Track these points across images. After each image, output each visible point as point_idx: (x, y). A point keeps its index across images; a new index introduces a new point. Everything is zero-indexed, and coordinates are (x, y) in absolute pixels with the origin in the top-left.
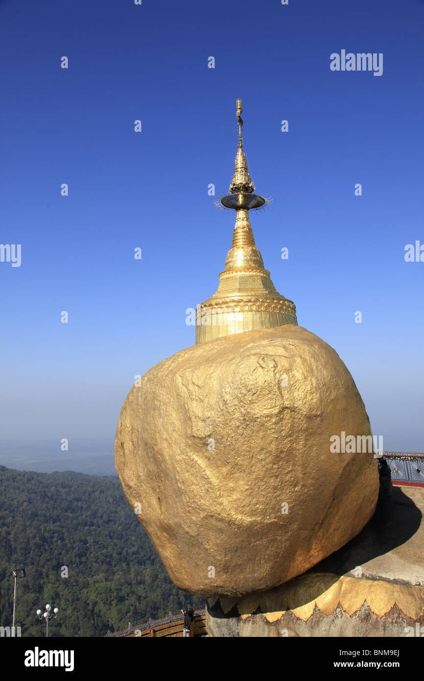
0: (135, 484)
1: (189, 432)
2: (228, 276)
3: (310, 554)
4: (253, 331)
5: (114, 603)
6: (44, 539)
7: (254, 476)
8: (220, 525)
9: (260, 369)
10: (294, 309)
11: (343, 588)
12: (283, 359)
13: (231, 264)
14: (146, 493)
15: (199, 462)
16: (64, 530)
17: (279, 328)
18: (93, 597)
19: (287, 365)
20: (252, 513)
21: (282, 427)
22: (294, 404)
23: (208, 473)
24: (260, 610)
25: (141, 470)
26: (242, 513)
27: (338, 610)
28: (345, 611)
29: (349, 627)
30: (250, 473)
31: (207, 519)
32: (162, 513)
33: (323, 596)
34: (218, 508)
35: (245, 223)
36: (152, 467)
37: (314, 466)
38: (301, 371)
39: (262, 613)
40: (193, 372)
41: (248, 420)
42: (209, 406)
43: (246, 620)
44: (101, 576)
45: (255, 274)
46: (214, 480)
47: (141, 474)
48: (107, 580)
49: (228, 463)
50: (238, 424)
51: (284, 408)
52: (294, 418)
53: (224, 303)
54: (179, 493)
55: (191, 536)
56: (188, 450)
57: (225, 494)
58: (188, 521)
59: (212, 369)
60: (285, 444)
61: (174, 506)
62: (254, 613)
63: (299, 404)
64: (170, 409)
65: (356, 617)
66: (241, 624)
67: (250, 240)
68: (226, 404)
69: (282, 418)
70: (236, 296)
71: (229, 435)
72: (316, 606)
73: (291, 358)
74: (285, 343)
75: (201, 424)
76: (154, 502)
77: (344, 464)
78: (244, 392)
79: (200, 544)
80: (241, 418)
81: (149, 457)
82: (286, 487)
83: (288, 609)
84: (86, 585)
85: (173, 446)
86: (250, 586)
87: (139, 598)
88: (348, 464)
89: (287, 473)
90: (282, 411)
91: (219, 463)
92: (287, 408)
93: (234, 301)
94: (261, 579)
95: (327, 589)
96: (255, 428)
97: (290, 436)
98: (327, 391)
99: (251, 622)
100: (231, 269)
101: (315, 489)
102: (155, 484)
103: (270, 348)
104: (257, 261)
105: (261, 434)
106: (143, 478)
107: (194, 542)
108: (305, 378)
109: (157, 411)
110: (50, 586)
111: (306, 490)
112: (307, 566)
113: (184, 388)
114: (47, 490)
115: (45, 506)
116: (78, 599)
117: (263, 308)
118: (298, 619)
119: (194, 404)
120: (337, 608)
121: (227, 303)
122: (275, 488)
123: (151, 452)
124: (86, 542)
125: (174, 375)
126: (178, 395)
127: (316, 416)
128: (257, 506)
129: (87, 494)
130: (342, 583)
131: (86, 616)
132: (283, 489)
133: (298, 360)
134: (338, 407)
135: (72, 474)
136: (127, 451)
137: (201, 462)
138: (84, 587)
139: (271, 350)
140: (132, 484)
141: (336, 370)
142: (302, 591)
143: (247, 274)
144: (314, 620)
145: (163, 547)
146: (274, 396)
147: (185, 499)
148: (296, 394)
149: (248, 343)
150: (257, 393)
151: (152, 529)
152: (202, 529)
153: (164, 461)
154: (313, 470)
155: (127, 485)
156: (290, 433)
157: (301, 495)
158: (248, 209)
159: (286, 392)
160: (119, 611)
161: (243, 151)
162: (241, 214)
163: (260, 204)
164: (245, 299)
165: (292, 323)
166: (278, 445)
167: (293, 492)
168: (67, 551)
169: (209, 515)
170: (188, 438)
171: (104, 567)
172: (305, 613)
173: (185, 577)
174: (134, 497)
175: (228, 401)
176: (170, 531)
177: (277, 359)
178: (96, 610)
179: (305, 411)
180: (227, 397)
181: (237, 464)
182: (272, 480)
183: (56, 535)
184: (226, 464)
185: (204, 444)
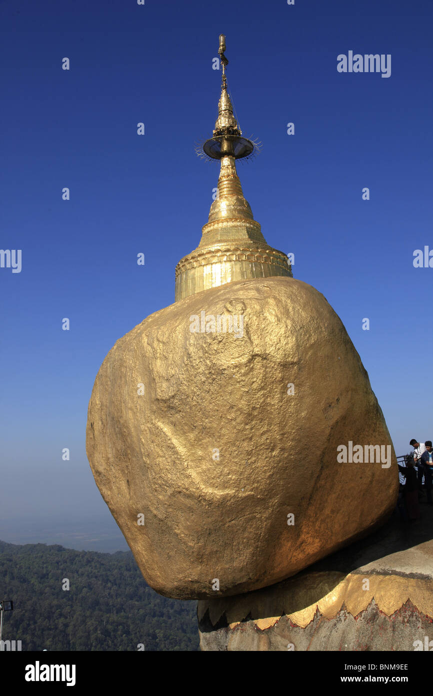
0: (105, 469)
1: (153, 395)
2: (209, 229)
3: (300, 540)
7: (224, 440)
8: (189, 502)
9: (227, 314)
11: (349, 587)
12: (253, 302)
13: (213, 216)
14: (115, 477)
15: (165, 429)
19: (258, 308)
20: (224, 485)
21: (253, 378)
22: (265, 350)
23: (174, 441)
24: (250, 617)
25: (109, 450)
26: (213, 485)
27: (342, 612)
28: (349, 613)
29: (353, 630)
30: (219, 437)
31: (174, 496)
32: (131, 498)
33: (326, 598)
34: (186, 482)
35: (231, 172)
36: (120, 444)
37: (294, 424)
38: (274, 313)
39: (253, 619)
40: (159, 328)
41: (215, 373)
42: (173, 362)
43: (234, 629)
45: (239, 224)
46: (182, 450)
47: (110, 456)
49: (195, 427)
50: (203, 379)
51: (254, 356)
52: (266, 367)
53: (200, 256)
54: (145, 468)
55: (159, 519)
56: (153, 417)
57: (194, 464)
58: (155, 502)
59: (178, 323)
60: (257, 399)
61: (142, 486)
62: (243, 621)
63: (271, 350)
64: (135, 374)
65: (361, 619)
66: (230, 634)
67: (236, 189)
68: (190, 357)
69: (252, 368)
71: (195, 393)
72: (317, 610)
73: (263, 299)
74: (260, 285)
75: (165, 384)
76: (124, 487)
78: (209, 341)
79: (169, 529)
80: (207, 372)
81: (116, 434)
82: (262, 452)
83: (283, 615)
85: (138, 414)
88: (337, 422)
89: (262, 434)
90: (252, 359)
91: (186, 428)
92: (257, 355)
93: (210, 252)
94: (241, 570)
95: (331, 590)
96: (223, 382)
97: (262, 388)
98: (305, 335)
99: (239, 631)
100: (212, 221)
101: (296, 453)
102: (124, 464)
103: (241, 292)
105: (230, 389)
106: (112, 460)
108: (279, 320)
109: (123, 379)
111: (286, 455)
113: (150, 348)
117: (244, 258)
118: (295, 626)
119: (159, 362)
120: (341, 610)
121: (202, 255)
122: (249, 453)
123: (118, 427)
125: (141, 335)
126: (144, 356)
127: (293, 363)
128: (230, 476)
130: (348, 581)
132: (258, 454)
133: (272, 302)
134: (320, 354)
136: (96, 433)
137: (167, 429)
139: (241, 294)
141: (317, 311)
142: (301, 594)
143: (230, 224)
144: (315, 626)
145: (135, 540)
146: (243, 343)
147: (151, 474)
148: (267, 339)
150: (223, 341)
152: (171, 510)
153: (129, 434)
154: (293, 429)
156: (262, 385)
157: (280, 461)
158: (234, 156)
159: (256, 337)
161: (227, 91)
162: (226, 162)
164: (224, 248)
166: (249, 401)
167: (271, 457)
169: (177, 491)
170: (152, 402)
172: (304, 619)
173: (159, 574)
174: (104, 485)
175: (193, 354)
177: (246, 302)
179: (278, 357)
180: (191, 349)
181: (204, 428)
182: (245, 444)
184: (193, 428)
185: (169, 407)
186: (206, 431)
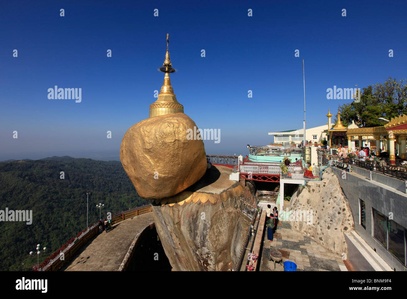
0: (127, 164)
1: (144, 147)
2: (161, 95)
3: (183, 186)
4: (168, 114)
5: (130, 203)
6: (106, 183)
7: (165, 162)
9: (168, 127)
10: (183, 107)
12: (176, 124)
13: (162, 91)
14: (130, 167)
16: (113, 180)
17: (177, 114)
18: (123, 201)
19: (177, 126)
20: (165, 174)
21: (175, 146)
22: (179, 139)
23: (150, 161)
24: (168, 203)
26: (161, 173)
27: (192, 202)
29: (194, 207)
31: (150, 175)
32: (136, 174)
33: (188, 198)
35: (168, 77)
36: (132, 159)
40: (146, 127)
41: (164, 143)
44: (126, 194)
45: (170, 95)
46: (152, 163)
47: (129, 161)
48: (128, 195)
50: (160, 145)
51: (176, 140)
52: (179, 143)
53: (158, 104)
54: (141, 167)
55: (145, 181)
56: (144, 153)
57: (156, 167)
58: (144, 176)
59: (153, 126)
60: (176, 152)
61: (139, 171)
62: (166, 204)
63: (181, 139)
64: (138, 140)
65: (197, 204)
66: (162, 207)
67: (169, 83)
68: (156, 138)
69: (175, 143)
70: (163, 102)
72: (185, 201)
73: (179, 124)
74: (178, 119)
75: (148, 145)
76: (133, 170)
77: (195, 158)
78: (163, 134)
79: (148, 183)
80: (162, 143)
83: (176, 203)
84: (121, 197)
85: (139, 152)
86: (164, 196)
87: (139, 201)
91: (154, 157)
93: (162, 104)
95: (189, 196)
97: (177, 149)
99: (164, 207)
100: (162, 93)
101: (185, 166)
102: (133, 164)
103: (172, 120)
104: (171, 91)
105: (168, 148)
107: (146, 183)
108: (183, 130)
110: (108, 198)
111: (182, 166)
112: (182, 190)
113: (143, 133)
114: (106, 167)
115: (106, 172)
116: (118, 202)
118: (179, 205)
119: (146, 138)
121: (159, 104)
123: (132, 154)
124: (120, 184)
125: (140, 128)
126: (141, 135)
127: (186, 143)
128: (166, 171)
129: (121, 168)
130: (193, 194)
131: (121, 206)
133: (181, 124)
135: (115, 161)
136: (124, 153)
137: (148, 157)
138: (120, 198)
139: (173, 121)
140: (125, 164)
142: (181, 197)
143: (168, 95)
144: (184, 205)
145: (136, 185)
146: (173, 136)
147: (143, 169)
148: (180, 136)
149: (165, 118)
150: (167, 135)
151: (132, 179)
152: (148, 179)
153: (136, 157)
154: (184, 160)
155: (124, 165)
158: (169, 73)
159: (177, 135)
160: (132, 205)
161: (168, 52)
162: (167, 74)
163: (173, 71)
164: (166, 103)
165: (182, 112)
166: (173, 152)
167: (178, 167)
168: (114, 187)
170: (144, 149)
171: (127, 191)
172: (182, 203)
176: (138, 179)
177: (174, 124)
178: (124, 205)
179: (182, 141)
180: (157, 136)
181: (160, 158)
183: (110, 181)
184: (156, 158)
185: (149, 151)
186: (160, 159)
